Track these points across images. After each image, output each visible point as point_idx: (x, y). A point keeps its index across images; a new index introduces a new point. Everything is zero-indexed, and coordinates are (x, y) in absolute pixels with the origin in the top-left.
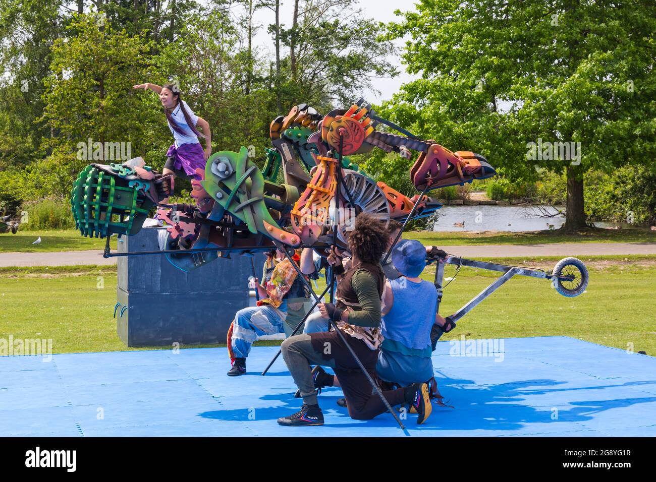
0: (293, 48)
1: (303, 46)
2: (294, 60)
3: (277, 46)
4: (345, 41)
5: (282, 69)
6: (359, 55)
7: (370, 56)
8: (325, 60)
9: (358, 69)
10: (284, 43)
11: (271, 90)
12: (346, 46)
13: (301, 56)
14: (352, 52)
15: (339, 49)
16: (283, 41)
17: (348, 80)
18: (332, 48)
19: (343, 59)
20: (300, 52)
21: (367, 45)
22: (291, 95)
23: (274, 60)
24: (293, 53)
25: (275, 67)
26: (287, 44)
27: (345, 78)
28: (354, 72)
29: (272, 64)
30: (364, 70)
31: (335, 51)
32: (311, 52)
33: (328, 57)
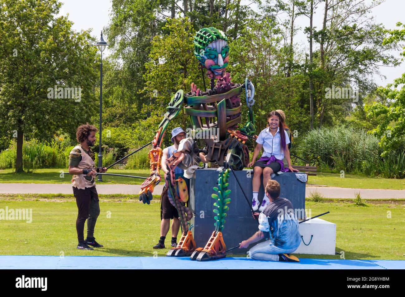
0: (322, 44)
1: (330, 43)
2: (323, 53)
3: (311, 42)
4: (361, 39)
5: (314, 59)
6: (371, 50)
7: (379, 50)
8: (346, 53)
9: (370, 60)
10: (315, 41)
11: (306, 74)
12: (361, 43)
13: (328, 50)
14: (366, 48)
15: (356, 45)
16: (315, 39)
17: (362, 67)
18: (350, 44)
19: (358, 53)
20: (328, 46)
21: (377, 43)
22: (320, 78)
23: (309, 53)
24: (322, 48)
25: (309, 58)
26: (318, 41)
27: (360, 66)
28: (367, 62)
29: (307, 55)
30: (374, 60)
31: (353, 47)
32: (336, 47)
33: (348, 51)
